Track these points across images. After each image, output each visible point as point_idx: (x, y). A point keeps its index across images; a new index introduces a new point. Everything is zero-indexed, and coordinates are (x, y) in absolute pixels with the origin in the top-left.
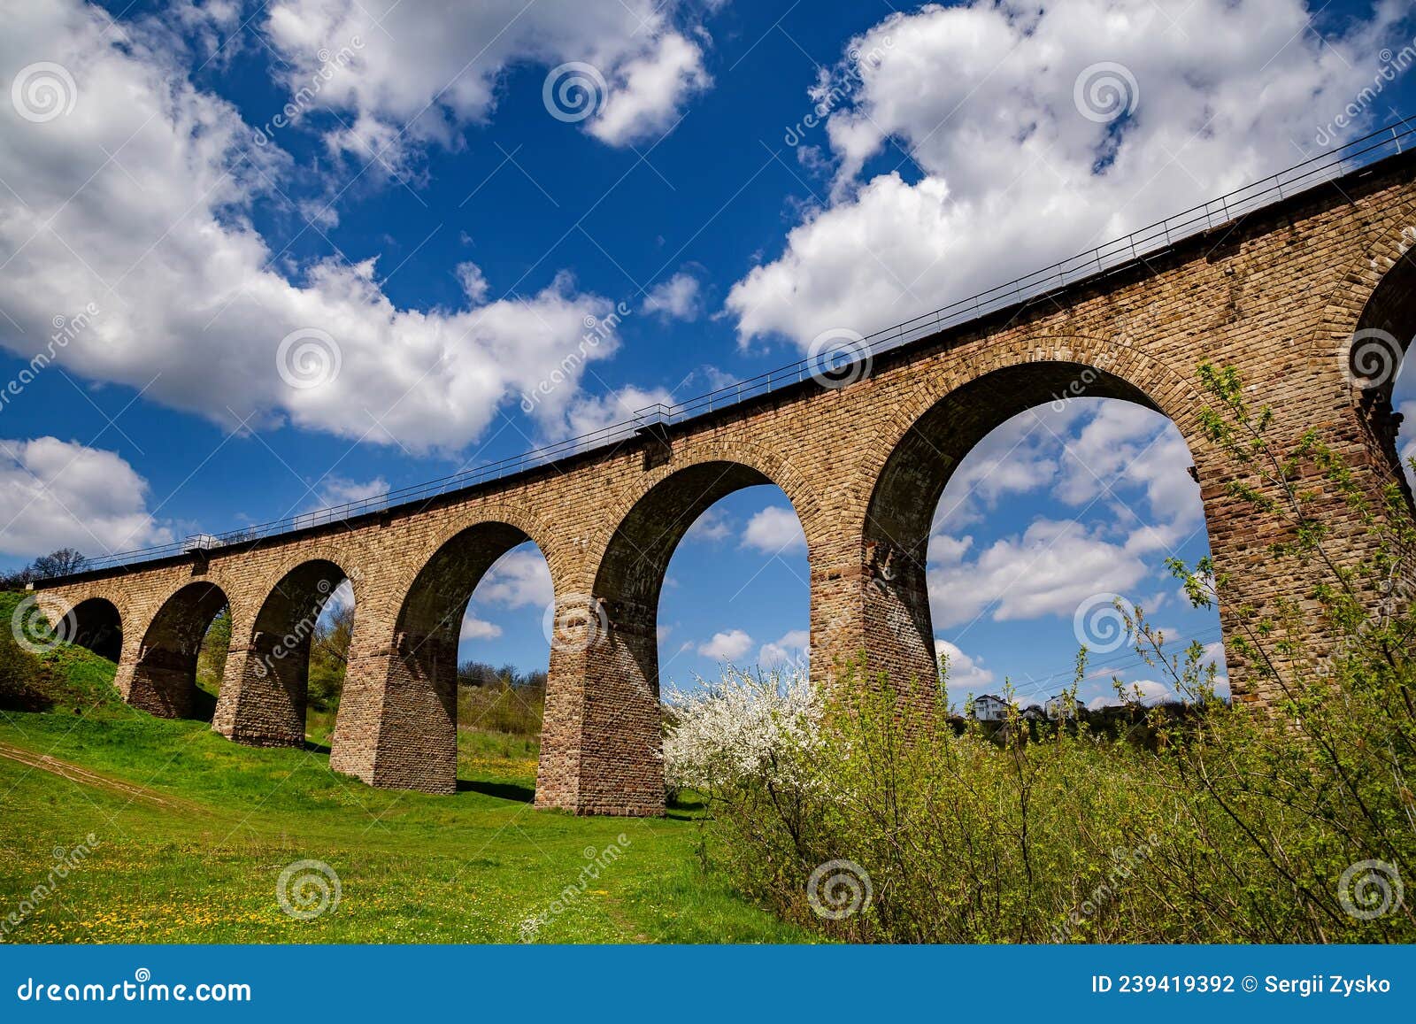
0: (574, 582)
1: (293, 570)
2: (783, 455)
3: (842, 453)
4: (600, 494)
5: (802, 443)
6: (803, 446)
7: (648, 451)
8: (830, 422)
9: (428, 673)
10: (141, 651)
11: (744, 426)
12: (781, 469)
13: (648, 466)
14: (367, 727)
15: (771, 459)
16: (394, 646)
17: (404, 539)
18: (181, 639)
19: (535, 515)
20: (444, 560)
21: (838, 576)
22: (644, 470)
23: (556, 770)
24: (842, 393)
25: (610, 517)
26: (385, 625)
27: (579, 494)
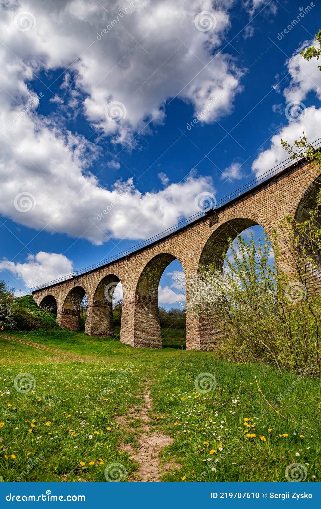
0: (191, 270)
1: (103, 279)
2: (258, 212)
3: (280, 206)
4: (196, 237)
5: (265, 206)
6: (265, 207)
7: (210, 220)
8: (274, 196)
9: (148, 307)
10: (63, 310)
11: (243, 204)
12: (258, 217)
13: (211, 225)
14: (130, 327)
15: (254, 214)
16: (136, 300)
17: (135, 264)
18: (74, 305)
19: (175, 249)
20: (148, 269)
21: (285, 253)
22: (210, 227)
23: (192, 336)
24: (277, 185)
25: (201, 245)
26: (132, 293)
27: (189, 239)
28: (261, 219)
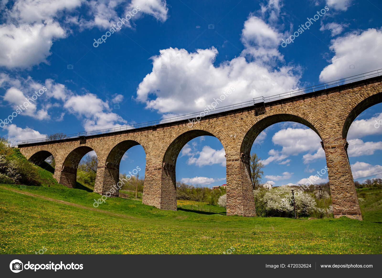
0: (232, 148)
1: (120, 143)
2: (308, 113)
3: (331, 112)
4: (239, 123)
5: (315, 110)
6: (316, 110)
7: (256, 110)
8: (325, 104)
10: (62, 167)
11: (292, 104)
12: (308, 117)
13: (256, 114)
14: (155, 191)
15: (304, 114)
16: (162, 166)
17: (163, 134)
18: (73, 164)
19: (214, 128)
20: (177, 141)
21: (335, 147)
22: (255, 116)
23: (233, 204)
24: (329, 96)
25: (244, 129)
26: (159, 161)
27: (231, 122)
28: (311, 118)
